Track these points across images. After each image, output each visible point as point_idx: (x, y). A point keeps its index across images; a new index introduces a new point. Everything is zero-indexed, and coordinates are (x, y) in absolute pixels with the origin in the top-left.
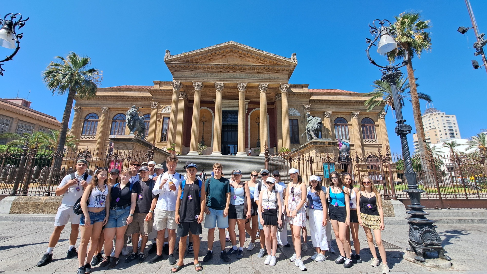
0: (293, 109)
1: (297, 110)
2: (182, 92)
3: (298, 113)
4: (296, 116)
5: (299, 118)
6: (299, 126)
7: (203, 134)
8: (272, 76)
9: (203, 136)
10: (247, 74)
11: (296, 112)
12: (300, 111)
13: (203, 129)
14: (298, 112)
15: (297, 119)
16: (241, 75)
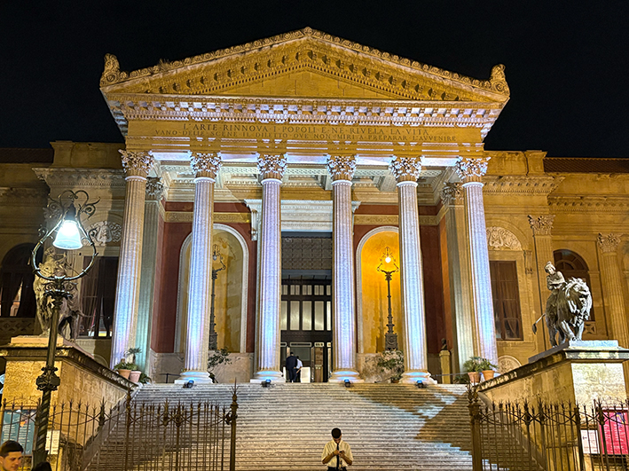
0: (498, 229)
1: (511, 234)
2: (150, 178)
3: (515, 242)
4: (508, 251)
5: (519, 259)
6: (520, 283)
7: (212, 308)
8: (431, 132)
10: (355, 129)
11: (508, 239)
12: (520, 236)
13: (213, 295)
14: (514, 237)
15: (514, 263)
16: (339, 130)
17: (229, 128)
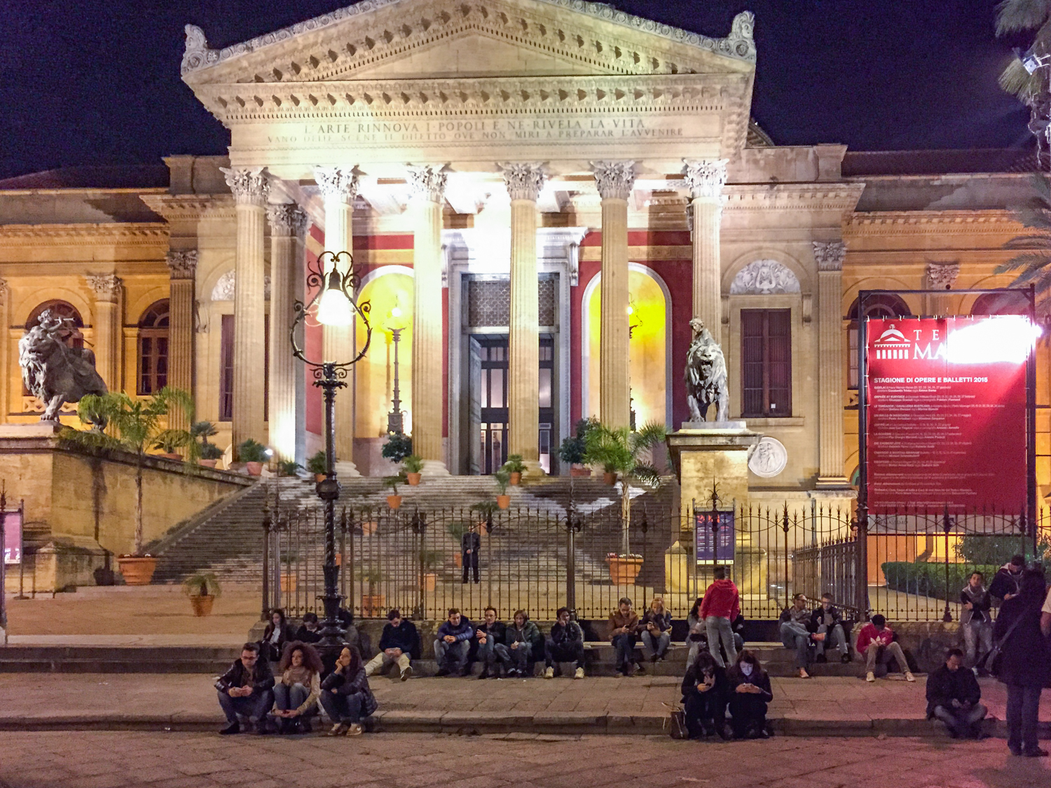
10: (541, 123)
16: (517, 125)
17: (365, 128)
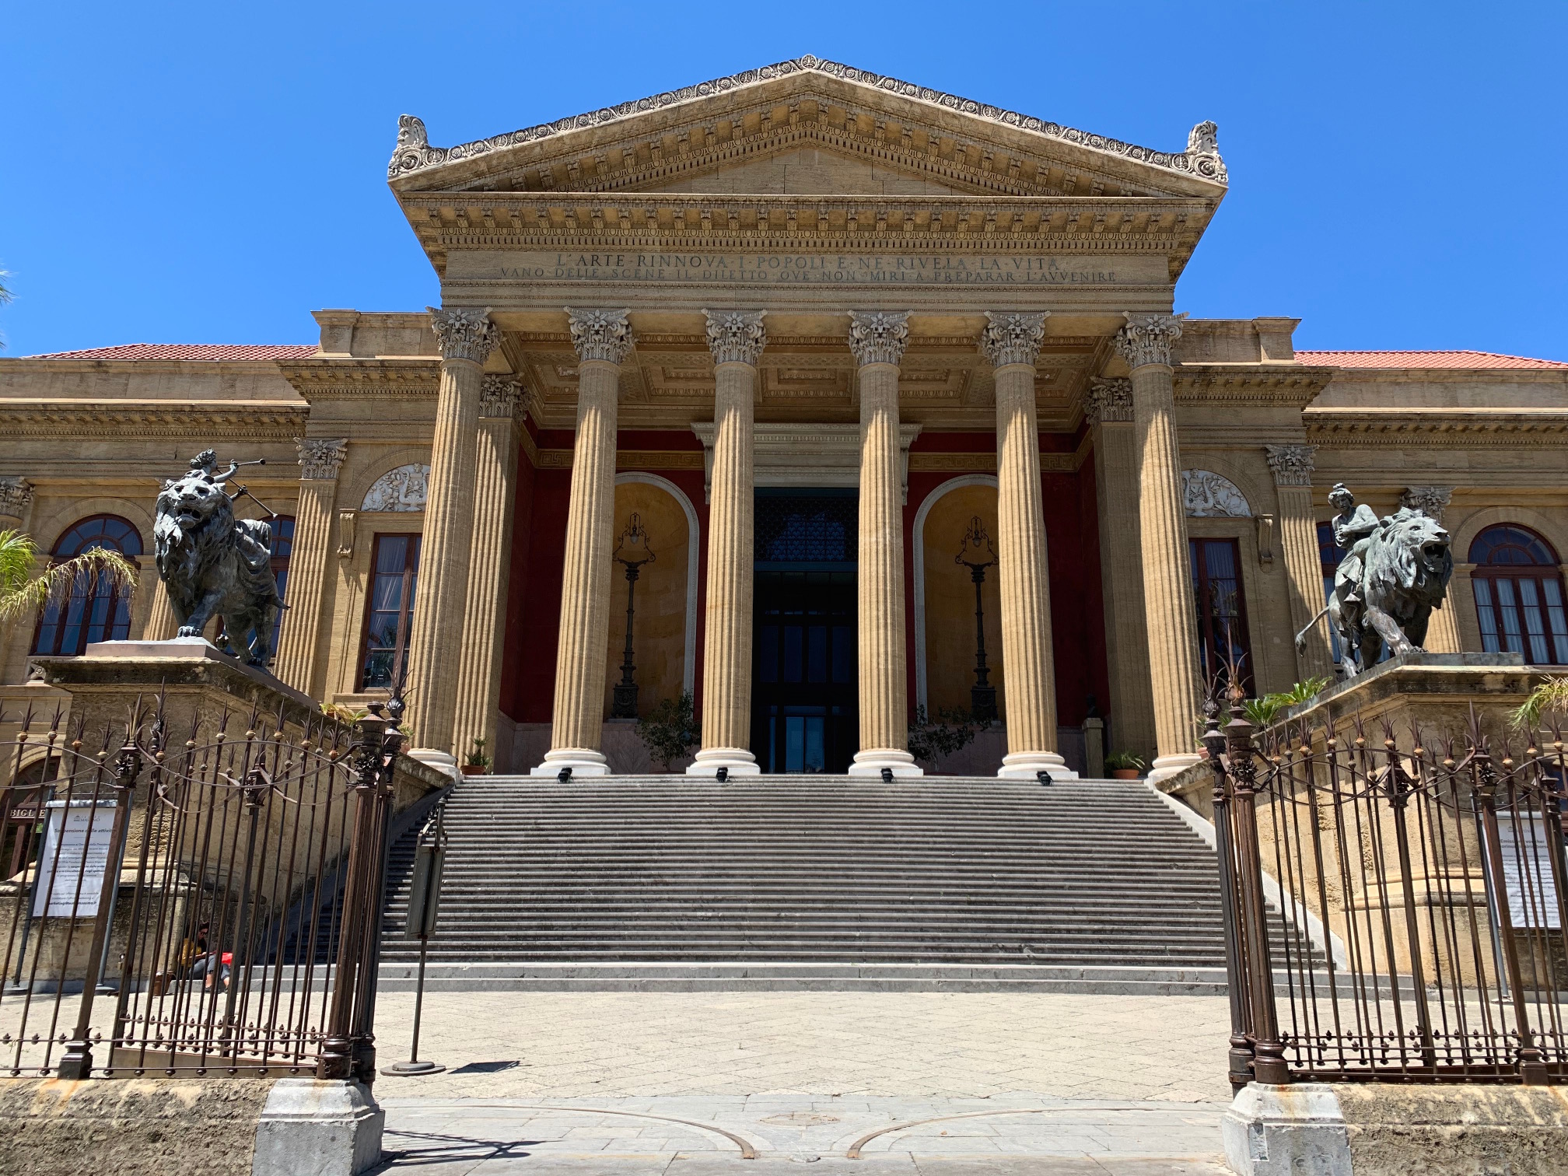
0: (1201, 474)
1: (1228, 484)
2: (498, 375)
3: (1235, 501)
4: (1222, 515)
5: (1244, 533)
6: (1247, 583)
7: (629, 637)
8: (1065, 265)
9: (628, 652)
10: (907, 261)
11: (1222, 495)
12: (1247, 489)
13: (630, 611)
14: (1235, 490)
15: (1234, 542)
16: (873, 262)
17: (648, 260)
